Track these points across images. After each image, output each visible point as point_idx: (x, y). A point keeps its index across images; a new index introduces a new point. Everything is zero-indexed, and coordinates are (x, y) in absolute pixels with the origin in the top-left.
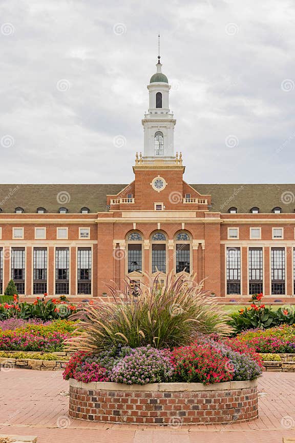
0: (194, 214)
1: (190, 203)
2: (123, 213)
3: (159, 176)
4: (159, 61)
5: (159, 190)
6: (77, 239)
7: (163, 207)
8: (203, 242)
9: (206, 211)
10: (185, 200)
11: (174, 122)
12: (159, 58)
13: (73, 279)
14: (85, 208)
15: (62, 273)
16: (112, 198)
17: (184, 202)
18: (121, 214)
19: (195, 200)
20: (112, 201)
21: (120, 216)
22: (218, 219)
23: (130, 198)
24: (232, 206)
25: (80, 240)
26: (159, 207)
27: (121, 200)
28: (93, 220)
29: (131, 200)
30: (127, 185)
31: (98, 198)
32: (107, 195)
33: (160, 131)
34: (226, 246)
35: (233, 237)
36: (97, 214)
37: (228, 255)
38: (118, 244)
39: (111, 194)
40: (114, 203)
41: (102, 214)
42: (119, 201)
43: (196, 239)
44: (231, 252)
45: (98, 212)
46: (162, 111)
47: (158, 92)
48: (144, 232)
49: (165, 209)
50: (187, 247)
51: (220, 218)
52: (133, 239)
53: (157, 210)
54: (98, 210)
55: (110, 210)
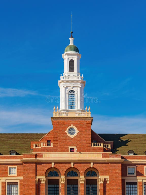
0: (100, 155)
1: (97, 146)
2: (43, 154)
3: (72, 125)
4: (72, 35)
5: (72, 136)
6: (7, 176)
7: (75, 150)
8: (107, 177)
9: (110, 153)
10: (93, 144)
11: (84, 83)
14: (13, 150)
16: (35, 143)
17: (93, 146)
18: (42, 155)
19: (100, 144)
20: (34, 145)
21: (41, 156)
23: (49, 143)
24: (129, 150)
25: (9, 176)
26: (72, 150)
27: (42, 144)
28: (19, 160)
29: (50, 144)
30: (46, 134)
31: (24, 144)
32: (31, 141)
33: (73, 91)
34: (126, 181)
35: (131, 174)
36: (23, 155)
37: (127, 188)
38: (39, 179)
39: (34, 140)
40: (36, 146)
41: (26, 155)
42: (40, 145)
43: (102, 175)
44: (129, 186)
45: (23, 154)
46: (74, 74)
47: (71, 59)
48: (61, 170)
49: (77, 151)
50: (95, 182)
51: (121, 159)
52: (52, 176)
53: (71, 152)
54: (23, 153)
55: (33, 152)
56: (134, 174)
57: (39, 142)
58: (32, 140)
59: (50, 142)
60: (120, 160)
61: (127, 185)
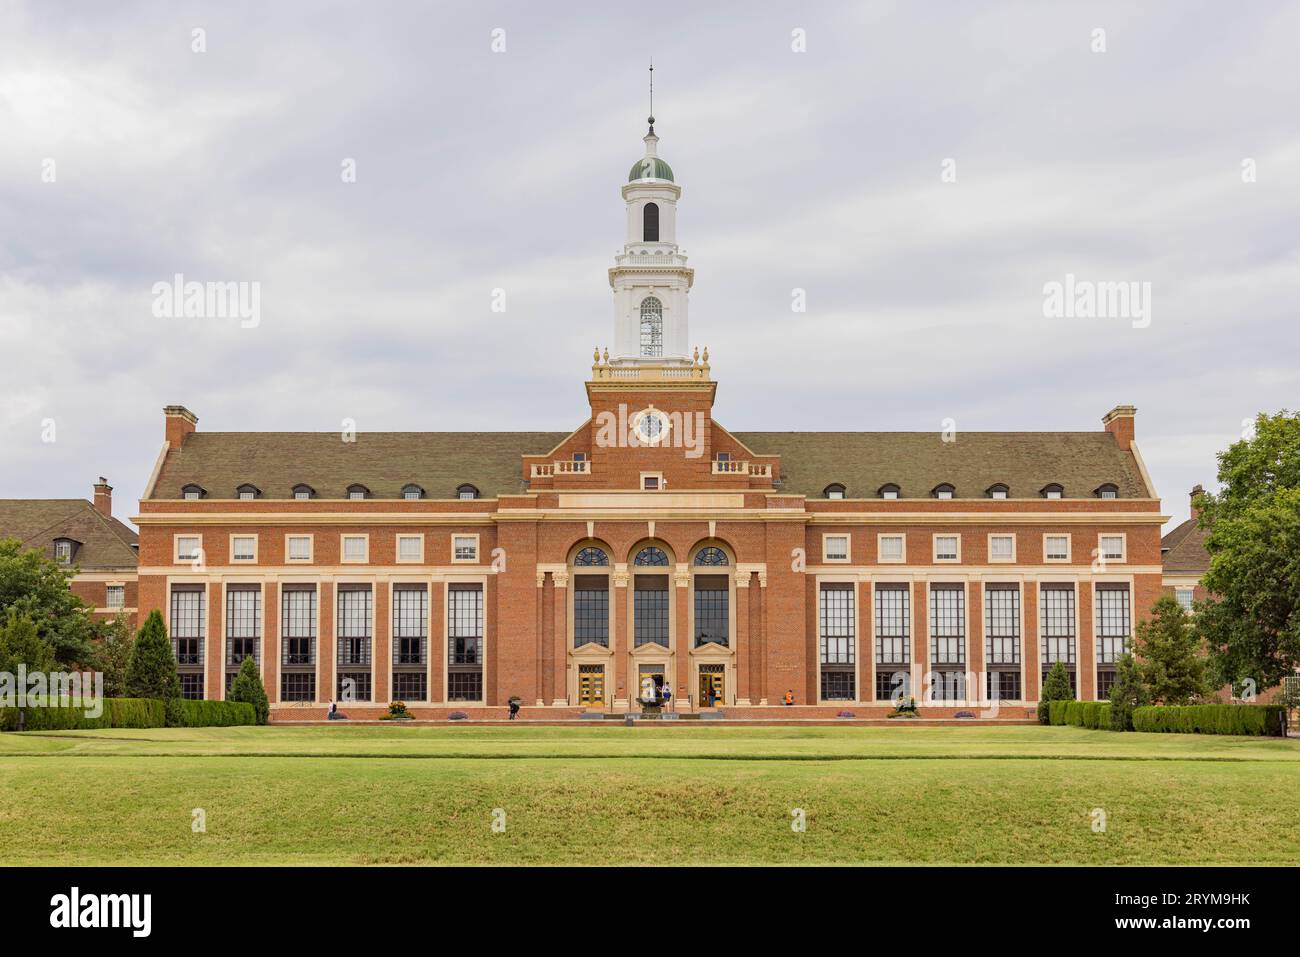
0: (740, 500)
1: (730, 472)
2: (561, 497)
3: (651, 406)
4: (651, 128)
6: (448, 564)
7: (662, 482)
8: (761, 568)
9: (770, 493)
10: (715, 466)
11: (688, 275)
12: (651, 121)
13: (437, 663)
14: (467, 485)
15: (410, 648)
16: (535, 461)
17: (715, 471)
18: (558, 501)
19: (740, 466)
20: (534, 470)
21: (554, 504)
22: (798, 512)
23: (579, 462)
24: (832, 482)
25: (454, 565)
26: (651, 482)
27: (557, 466)
28: (486, 515)
29: (582, 465)
30: (569, 433)
31: (500, 464)
32: (523, 456)
33: (653, 298)
34: (819, 580)
35: (836, 557)
36: (497, 500)
37: (823, 602)
38: (548, 574)
39: (532, 453)
40: (539, 473)
41: (508, 498)
42: (552, 469)
43: (744, 561)
44: (830, 594)
45: (499, 496)
46: (658, 249)
47: (648, 201)
48: (614, 545)
49: (667, 487)
50: (722, 582)
51: (803, 510)
52: (588, 563)
53: (647, 491)
54: (499, 492)
55: (528, 491)
56: (844, 557)
57: (550, 460)
58: (525, 453)
59: (583, 460)
60: (801, 514)
61: (823, 593)
